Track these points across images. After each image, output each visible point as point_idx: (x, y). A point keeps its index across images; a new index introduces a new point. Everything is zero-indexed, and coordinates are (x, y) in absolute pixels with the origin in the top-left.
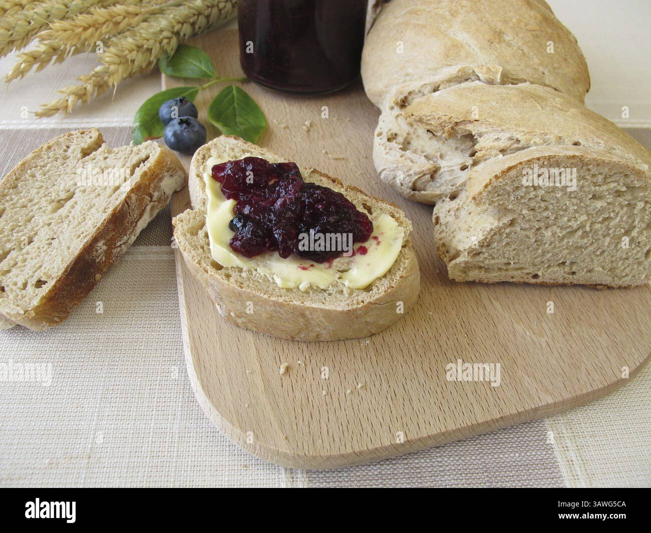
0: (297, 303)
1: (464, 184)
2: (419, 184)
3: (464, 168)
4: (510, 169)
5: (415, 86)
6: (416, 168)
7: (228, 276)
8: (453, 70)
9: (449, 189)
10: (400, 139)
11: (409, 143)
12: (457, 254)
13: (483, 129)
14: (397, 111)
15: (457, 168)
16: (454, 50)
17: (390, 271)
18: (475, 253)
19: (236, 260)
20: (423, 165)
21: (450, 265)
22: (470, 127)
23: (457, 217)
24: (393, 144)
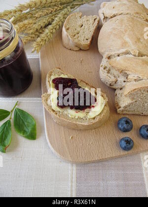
0: (74, 122)
1: (124, 86)
2: (112, 84)
3: (124, 82)
4: (135, 89)
5: (113, 53)
6: (111, 80)
7: (56, 114)
8: (124, 50)
9: (120, 87)
10: (107, 69)
11: (110, 70)
12: (120, 107)
13: (130, 73)
14: (107, 60)
15: (122, 81)
16: (124, 44)
17: (100, 113)
18: (125, 107)
19: (58, 109)
20: (113, 79)
21: (118, 110)
22: (126, 72)
23: (121, 96)
24: (105, 71)
